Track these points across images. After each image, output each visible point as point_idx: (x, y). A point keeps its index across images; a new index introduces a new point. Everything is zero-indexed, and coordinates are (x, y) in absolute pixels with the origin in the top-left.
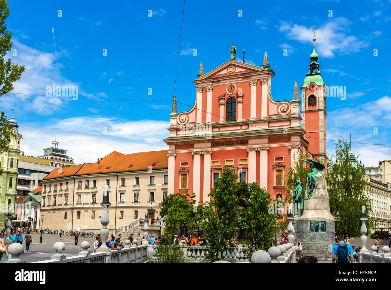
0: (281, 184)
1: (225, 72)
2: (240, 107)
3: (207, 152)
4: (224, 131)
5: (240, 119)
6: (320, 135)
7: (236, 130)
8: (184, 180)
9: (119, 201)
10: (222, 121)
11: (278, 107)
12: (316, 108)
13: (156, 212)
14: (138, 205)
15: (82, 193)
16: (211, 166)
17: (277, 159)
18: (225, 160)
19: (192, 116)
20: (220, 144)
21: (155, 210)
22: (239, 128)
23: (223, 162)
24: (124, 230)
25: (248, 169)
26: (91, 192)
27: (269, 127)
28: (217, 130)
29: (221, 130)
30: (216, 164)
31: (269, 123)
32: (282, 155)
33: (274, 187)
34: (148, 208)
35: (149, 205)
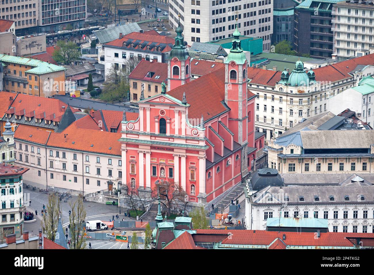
0: (194, 179)
1: (158, 100)
2: (168, 126)
3: (148, 152)
4: (158, 140)
5: (168, 134)
6: (239, 104)
7: (166, 140)
8: (133, 167)
9: (85, 171)
10: (157, 132)
11: (192, 130)
12: (236, 81)
13: (113, 184)
14: (100, 177)
15: (54, 160)
16: (151, 162)
17: (191, 163)
18: (160, 159)
19: (137, 125)
20: (156, 148)
21: (113, 183)
22: (168, 139)
23: (158, 160)
24: (92, 195)
25: (174, 167)
26: (62, 161)
27: (186, 142)
28: (154, 138)
29: (157, 138)
30: (153, 161)
31: (186, 140)
32: (194, 161)
33: (190, 180)
34: (108, 181)
35: (109, 178)
